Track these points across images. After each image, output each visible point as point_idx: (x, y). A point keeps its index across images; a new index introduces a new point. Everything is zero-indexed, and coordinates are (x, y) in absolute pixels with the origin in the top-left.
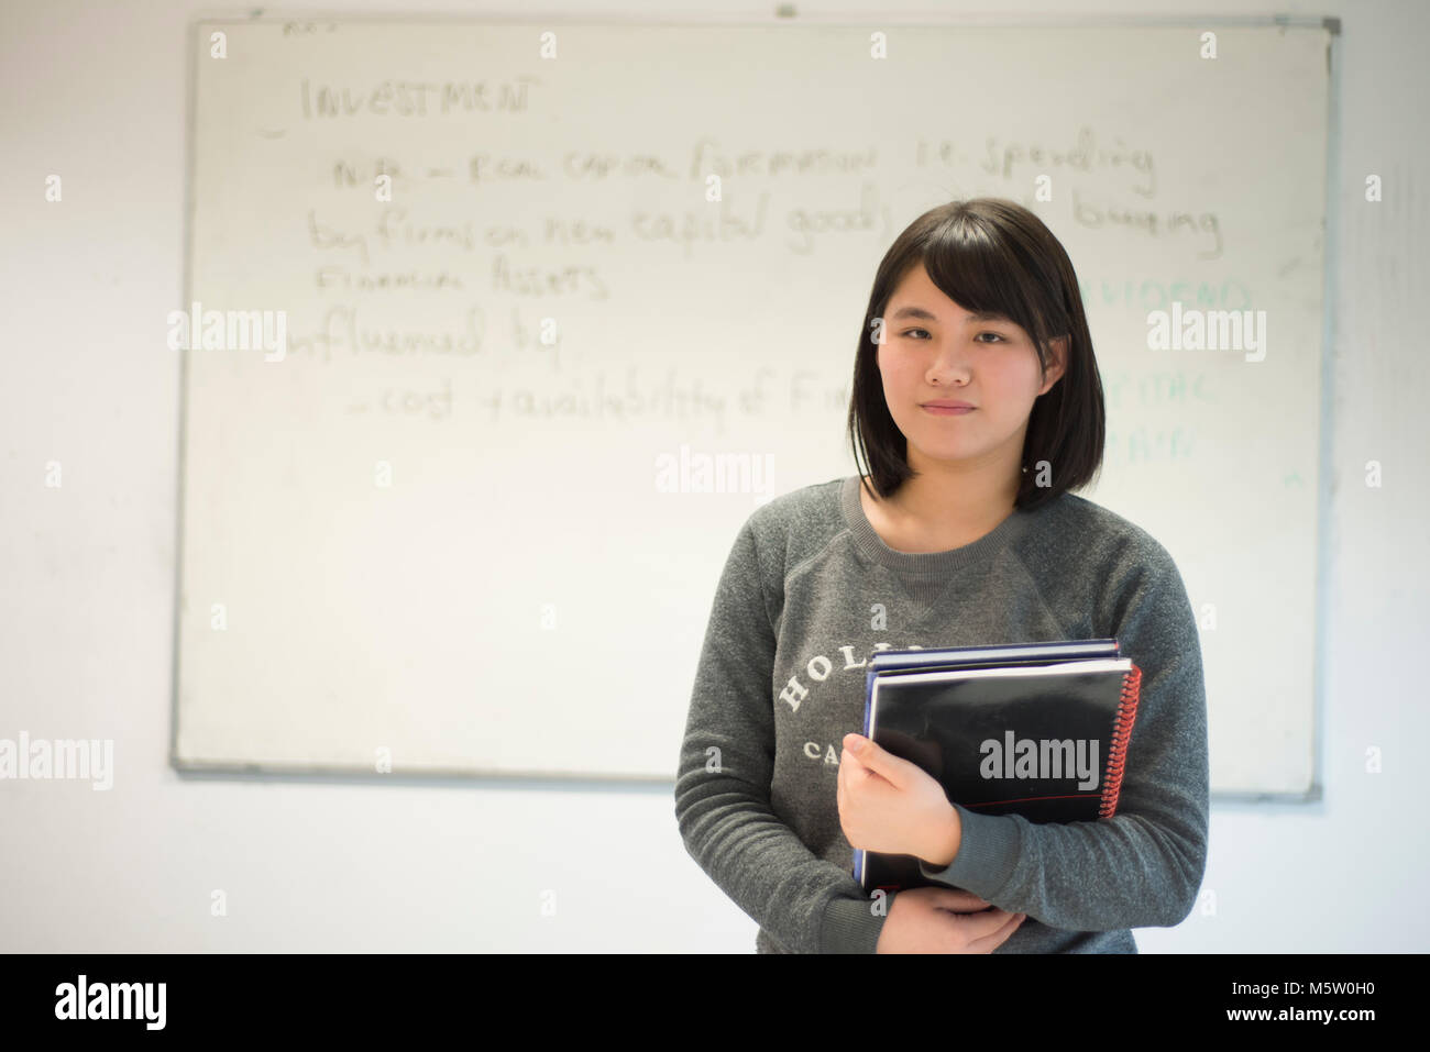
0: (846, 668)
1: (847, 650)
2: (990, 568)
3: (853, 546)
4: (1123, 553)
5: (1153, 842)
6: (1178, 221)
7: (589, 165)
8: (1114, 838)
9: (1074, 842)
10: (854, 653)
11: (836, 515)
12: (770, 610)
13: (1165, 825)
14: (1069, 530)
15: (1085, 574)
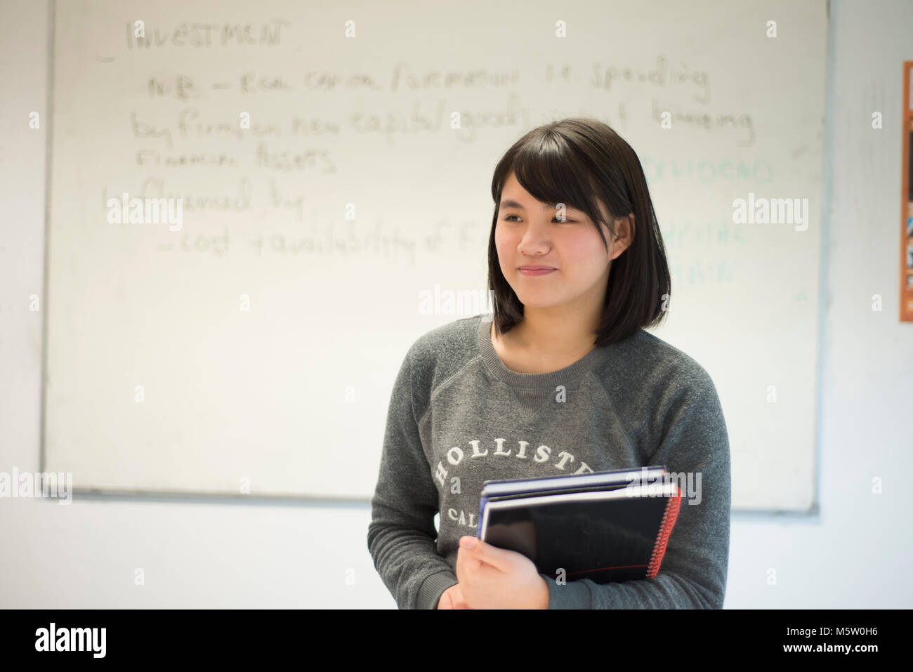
0: (473, 456)
1: (475, 444)
2: (578, 386)
3: (483, 368)
4: (673, 376)
5: (686, 594)
6: (725, 120)
7: (322, 81)
8: (658, 594)
9: (629, 598)
10: (480, 446)
11: (472, 343)
12: (416, 413)
13: (694, 580)
14: (637, 358)
15: (645, 391)
